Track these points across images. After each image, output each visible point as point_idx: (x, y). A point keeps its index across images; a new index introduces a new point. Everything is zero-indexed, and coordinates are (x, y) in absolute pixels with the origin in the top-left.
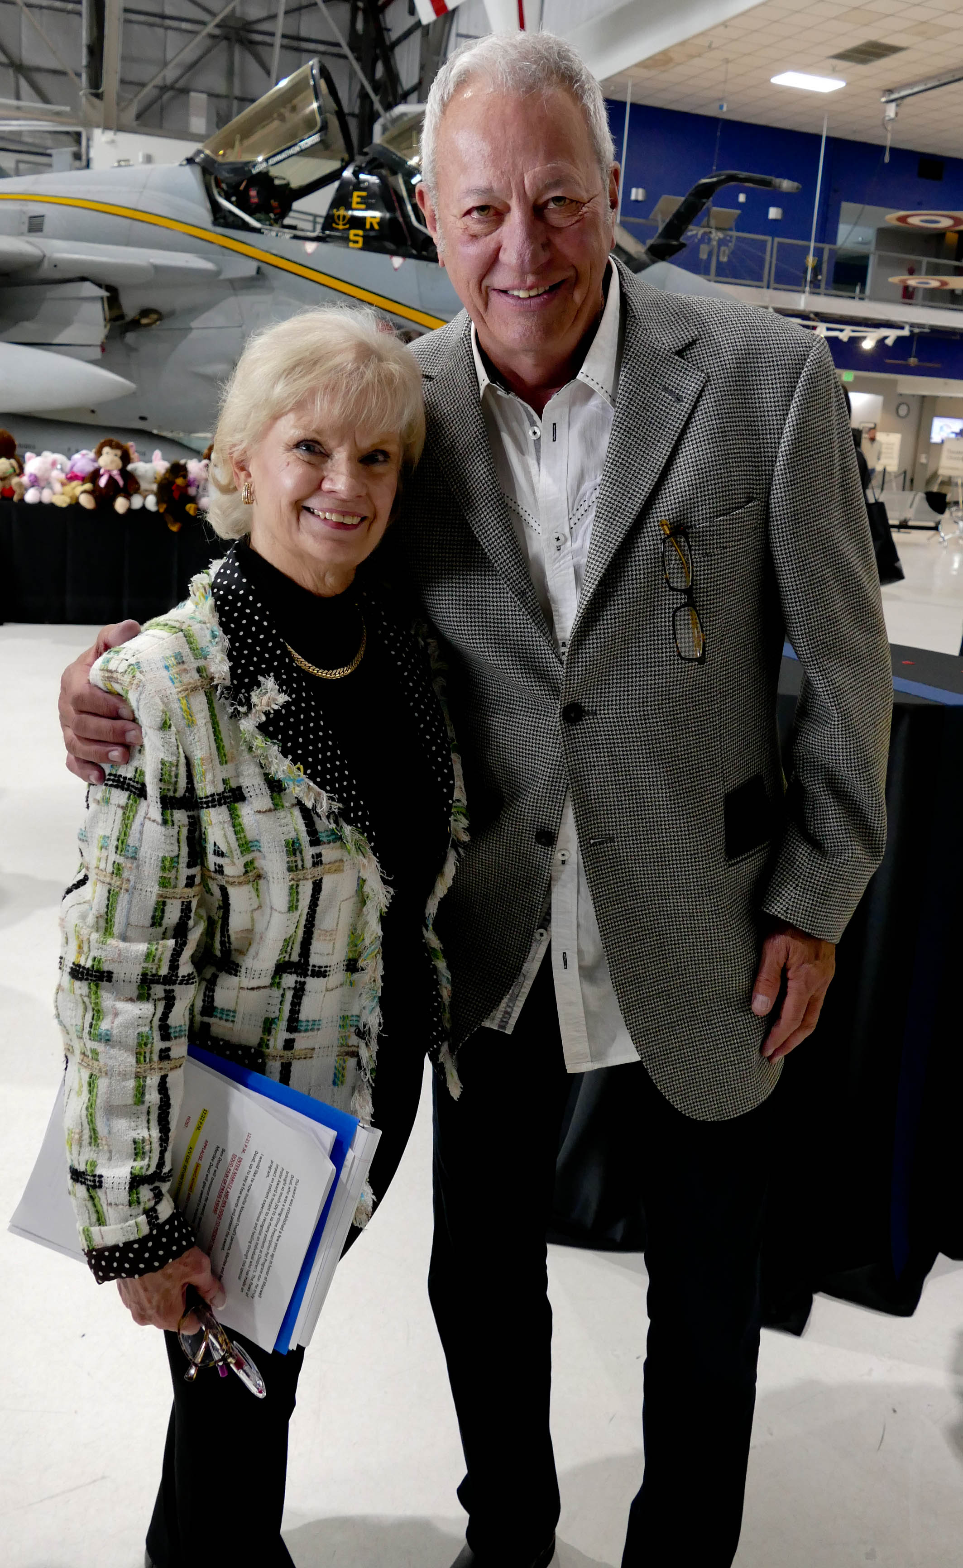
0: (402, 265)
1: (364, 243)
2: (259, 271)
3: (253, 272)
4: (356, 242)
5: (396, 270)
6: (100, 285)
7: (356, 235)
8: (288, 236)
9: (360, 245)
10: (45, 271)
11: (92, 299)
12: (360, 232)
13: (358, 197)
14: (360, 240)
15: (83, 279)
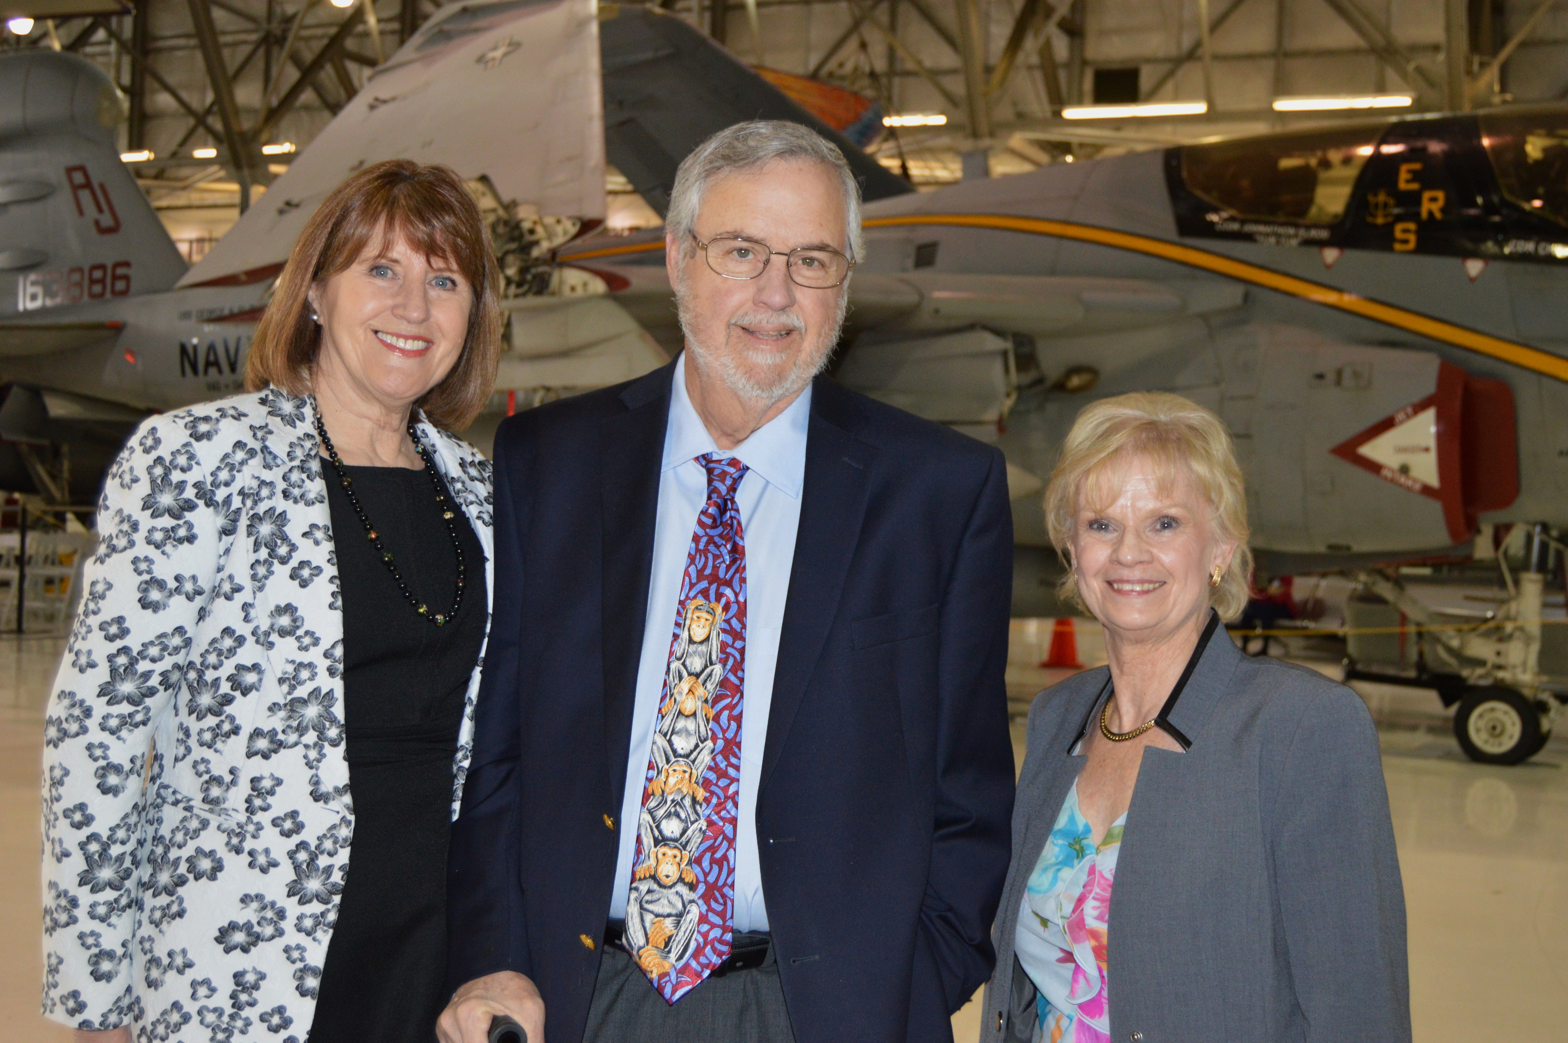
0: (1482, 273)
1: (1419, 242)
2: (1246, 297)
3: (1239, 300)
4: (1406, 242)
5: (1472, 280)
6: (999, 333)
7: (1406, 231)
8: (1294, 242)
9: (1412, 245)
10: (925, 320)
11: (991, 354)
12: (1412, 226)
13: (1409, 171)
14: (1412, 238)
15: (971, 327)
